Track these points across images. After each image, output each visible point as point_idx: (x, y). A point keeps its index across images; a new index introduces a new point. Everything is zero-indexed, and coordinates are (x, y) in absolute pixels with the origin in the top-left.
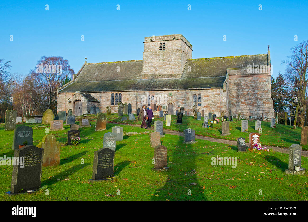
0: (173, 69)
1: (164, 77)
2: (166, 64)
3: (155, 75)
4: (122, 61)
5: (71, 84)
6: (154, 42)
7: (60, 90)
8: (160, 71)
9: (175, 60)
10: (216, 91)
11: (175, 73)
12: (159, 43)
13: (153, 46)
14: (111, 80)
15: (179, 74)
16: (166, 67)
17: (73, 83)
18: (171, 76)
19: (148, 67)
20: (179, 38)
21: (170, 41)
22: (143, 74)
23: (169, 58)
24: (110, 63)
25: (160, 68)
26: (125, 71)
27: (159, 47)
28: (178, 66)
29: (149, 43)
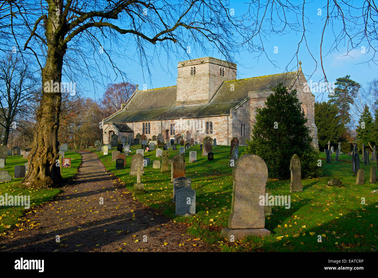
0: (201, 95)
1: (194, 103)
2: (196, 89)
3: (187, 101)
4: (167, 87)
5: (119, 113)
6: (186, 67)
7: (105, 120)
8: (191, 97)
9: (203, 85)
10: (224, 118)
11: (203, 99)
12: (190, 67)
13: (185, 71)
14: (151, 108)
15: (207, 100)
16: (196, 92)
17: (121, 112)
18: (200, 101)
19: (181, 94)
20: (207, 61)
21: (200, 65)
22: (177, 100)
23: (198, 83)
24: (157, 89)
25: (191, 94)
26: (166, 98)
27: (190, 72)
28: (206, 91)
29: (181, 68)
